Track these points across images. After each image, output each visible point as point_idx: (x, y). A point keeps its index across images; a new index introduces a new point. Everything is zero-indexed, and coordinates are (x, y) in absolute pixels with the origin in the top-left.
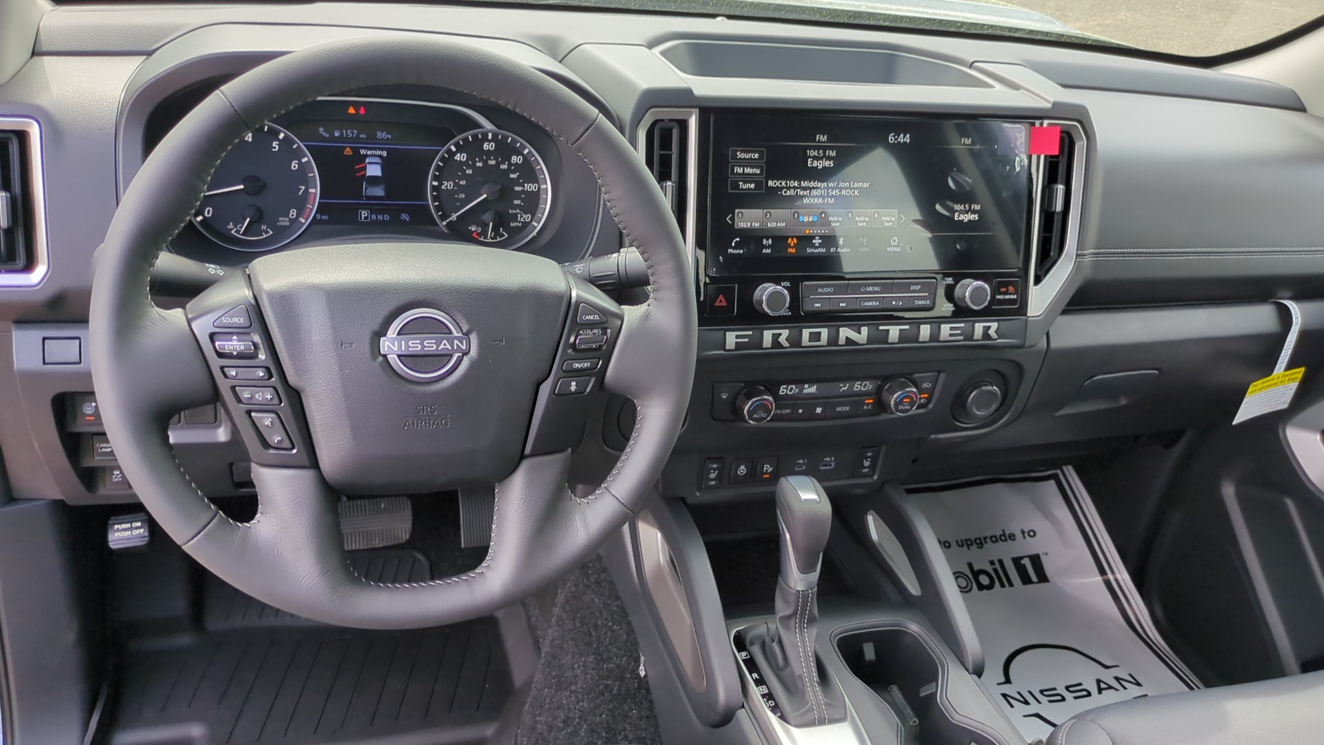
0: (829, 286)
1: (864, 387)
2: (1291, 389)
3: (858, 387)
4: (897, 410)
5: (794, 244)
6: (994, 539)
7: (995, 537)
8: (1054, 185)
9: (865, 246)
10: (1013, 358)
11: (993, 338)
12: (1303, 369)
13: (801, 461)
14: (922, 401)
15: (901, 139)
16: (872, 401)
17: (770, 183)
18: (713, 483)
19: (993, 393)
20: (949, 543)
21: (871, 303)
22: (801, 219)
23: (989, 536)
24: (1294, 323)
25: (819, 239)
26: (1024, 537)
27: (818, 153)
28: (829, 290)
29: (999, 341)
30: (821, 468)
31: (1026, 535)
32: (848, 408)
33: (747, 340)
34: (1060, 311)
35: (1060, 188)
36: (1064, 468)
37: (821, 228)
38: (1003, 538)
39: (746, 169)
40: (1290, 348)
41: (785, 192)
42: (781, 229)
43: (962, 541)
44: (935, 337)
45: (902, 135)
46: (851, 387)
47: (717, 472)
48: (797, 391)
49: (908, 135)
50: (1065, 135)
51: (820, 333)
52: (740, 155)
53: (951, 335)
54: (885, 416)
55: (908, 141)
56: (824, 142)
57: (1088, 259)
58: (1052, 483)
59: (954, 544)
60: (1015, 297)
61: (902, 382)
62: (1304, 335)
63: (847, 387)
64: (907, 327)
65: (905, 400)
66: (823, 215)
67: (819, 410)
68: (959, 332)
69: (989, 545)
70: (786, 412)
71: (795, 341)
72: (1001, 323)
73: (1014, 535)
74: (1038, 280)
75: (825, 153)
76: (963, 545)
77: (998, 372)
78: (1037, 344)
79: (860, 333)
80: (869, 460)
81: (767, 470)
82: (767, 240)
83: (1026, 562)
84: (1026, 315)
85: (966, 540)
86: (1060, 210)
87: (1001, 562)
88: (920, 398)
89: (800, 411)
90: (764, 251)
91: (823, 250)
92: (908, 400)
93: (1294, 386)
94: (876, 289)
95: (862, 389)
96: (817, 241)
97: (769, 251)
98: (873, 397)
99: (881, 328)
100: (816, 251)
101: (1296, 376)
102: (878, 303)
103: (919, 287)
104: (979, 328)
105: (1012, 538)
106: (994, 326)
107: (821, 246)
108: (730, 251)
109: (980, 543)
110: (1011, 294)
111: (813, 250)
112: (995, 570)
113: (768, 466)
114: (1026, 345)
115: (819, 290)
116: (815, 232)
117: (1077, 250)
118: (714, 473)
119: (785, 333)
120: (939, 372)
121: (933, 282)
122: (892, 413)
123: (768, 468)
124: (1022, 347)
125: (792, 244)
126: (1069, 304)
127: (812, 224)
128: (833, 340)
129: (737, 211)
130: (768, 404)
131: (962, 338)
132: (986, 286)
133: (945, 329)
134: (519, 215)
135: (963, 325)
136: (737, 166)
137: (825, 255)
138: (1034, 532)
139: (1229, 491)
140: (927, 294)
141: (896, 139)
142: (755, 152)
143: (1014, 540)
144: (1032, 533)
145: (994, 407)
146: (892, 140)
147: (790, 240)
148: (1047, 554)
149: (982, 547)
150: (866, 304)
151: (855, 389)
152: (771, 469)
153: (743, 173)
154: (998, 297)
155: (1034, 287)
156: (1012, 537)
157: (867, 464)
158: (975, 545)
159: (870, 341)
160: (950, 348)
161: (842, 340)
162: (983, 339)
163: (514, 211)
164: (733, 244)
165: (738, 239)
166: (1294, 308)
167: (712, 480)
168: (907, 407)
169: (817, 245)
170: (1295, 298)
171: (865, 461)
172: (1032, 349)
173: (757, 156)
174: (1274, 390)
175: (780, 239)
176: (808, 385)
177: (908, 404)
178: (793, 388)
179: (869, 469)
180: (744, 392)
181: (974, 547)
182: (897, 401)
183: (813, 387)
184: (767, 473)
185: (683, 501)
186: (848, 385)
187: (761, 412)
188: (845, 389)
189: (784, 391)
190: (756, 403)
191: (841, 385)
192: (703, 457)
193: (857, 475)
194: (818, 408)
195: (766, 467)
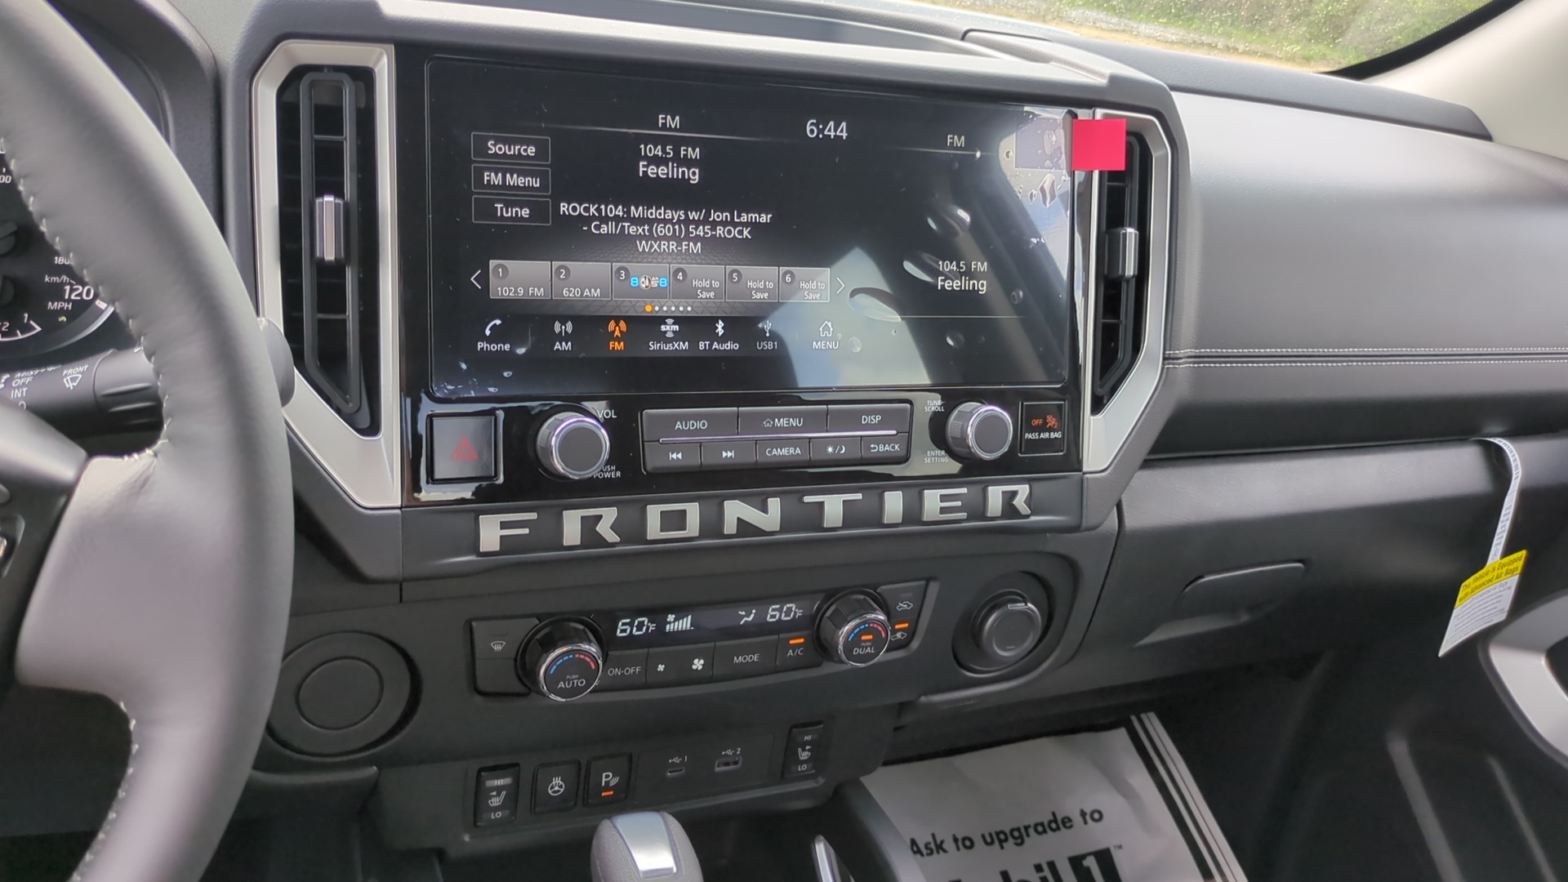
0: (697, 417)
1: (787, 614)
2: (1509, 588)
3: (774, 613)
4: (850, 657)
5: (621, 332)
6: (1041, 828)
7: (1042, 824)
8: (1119, 229)
9: (768, 339)
10: (1062, 550)
11: (1023, 513)
12: (1523, 553)
13: (677, 760)
14: (899, 635)
15: (830, 131)
16: (802, 640)
17: (564, 208)
18: (499, 814)
19: (1027, 615)
20: (971, 840)
21: (784, 451)
22: (634, 282)
23: (1032, 824)
24: (1514, 477)
25: (674, 324)
26: (1086, 822)
27: (664, 151)
28: (699, 425)
29: (1033, 518)
30: (717, 769)
31: (1088, 818)
32: (755, 658)
33: (526, 531)
34: (1140, 461)
35: (1131, 232)
36: (1143, 716)
37: (677, 301)
38: (1054, 826)
39: (508, 176)
40: (1507, 519)
41: (598, 227)
42: (589, 303)
43: (991, 835)
44: (913, 513)
45: (832, 124)
46: (762, 614)
47: (504, 793)
48: (652, 627)
49: (844, 124)
50: (1133, 140)
51: (684, 512)
52: (493, 148)
53: (943, 510)
54: (828, 668)
55: (845, 135)
56: (675, 129)
57: (1184, 366)
58: (1122, 733)
59: (978, 842)
60: (1058, 435)
61: (858, 601)
62: (1525, 495)
63: (752, 616)
64: (859, 496)
65: (864, 638)
66: (680, 276)
67: (698, 664)
68: (959, 503)
69: (1033, 839)
70: (631, 671)
71: (632, 530)
72: (1036, 485)
73: (1070, 820)
74: (1098, 405)
75: (677, 152)
76: (992, 843)
77: (1034, 575)
78: (1102, 523)
79: (765, 510)
80: (808, 747)
81: (607, 783)
82: (563, 323)
83: (1091, 863)
84: (1080, 470)
85: (998, 834)
86: (1132, 274)
87: (1052, 866)
88: (894, 632)
89: (661, 668)
90: (557, 346)
91: (684, 346)
92: (870, 637)
93: (1513, 581)
94: (794, 422)
95: (784, 618)
96: (669, 328)
97: (567, 346)
98: (806, 633)
99: (807, 499)
100: (669, 347)
101: (1515, 565)
102: (798, 451)
103: (879, 418)
104: (995, 495)
105: (1068, 825)
106: (1023, 490)
107: (678, 336)
108: (480, 345)
109: (1019, 836)
110: (1051, 430)
111: (663, 347)
112: (1045, 880)
113: (611, 775)
114: (1084, 524)
115: (678, 426)
116: (665, 308)
117: (1165, 350)
118: (498, 795)
119: (609, 515)
120: (928, 580)
121: (905, 410)
122: (842, 662)
123: (609, 778)
124: (1076, 529)
125: (617, 333)
126: (1154, 449)
127: (657, 294)
128: (712, 525)
129: (493, 263)
130: (588, 659)
131: (963, 515)
132: (1006, 416)
133: (932, 501)
134: (68, 288)
135: (964, 490)
136: (490, 170)
137: (685, 355)
138: (1100, 813)
139: (1399, 750)
140: (894, 432)
141: (821, 131)
142: (528, 143)
143: (1071, 827)
144: (1098, 816)
145: (1029, 642)
146: (812, 131)
147: (612, 325)
148: (1120, 847)
149: (1022, 843)
150: (775, 452)
151: (769, 619)
152: (617, 779)
153: (504, 186)
154: (1028, 436)
155: (1092, 418)
156: (1067, 822)
157: (804, 755)
158: (1011, 841)
159: (785, 526)
160: (941, 533)
161: (730, 527)
162: (1004, 516)
163: (55, 279)
164: (488, 332)
165: (498, 322)
166: (1512, 452)
167: (496, 809)
168: (869, 650)
169: (670, 335)
170: (1509, 435)
171: (800, 749)
172: (1092, 532)
173: (532, 150)
174: (1489, 591)
175: (590, 323)
176: (674, 616)
177: (870, 644)
178: (643, 622)
179: (811, 765)
180: (538, 636)
181: (1010, 844)
182: (850, 639)
183: (685, 619)
184: (607, 787)
185: (440, 854)
186: (754, 611)
187: (574, 677)
188: (750, 619)
189: (623, 631)
190: (565, 659)
191: (740, 613)
192: (474, 766)
193: (782, 777)
194: (696, 661)
195: (607, 776)
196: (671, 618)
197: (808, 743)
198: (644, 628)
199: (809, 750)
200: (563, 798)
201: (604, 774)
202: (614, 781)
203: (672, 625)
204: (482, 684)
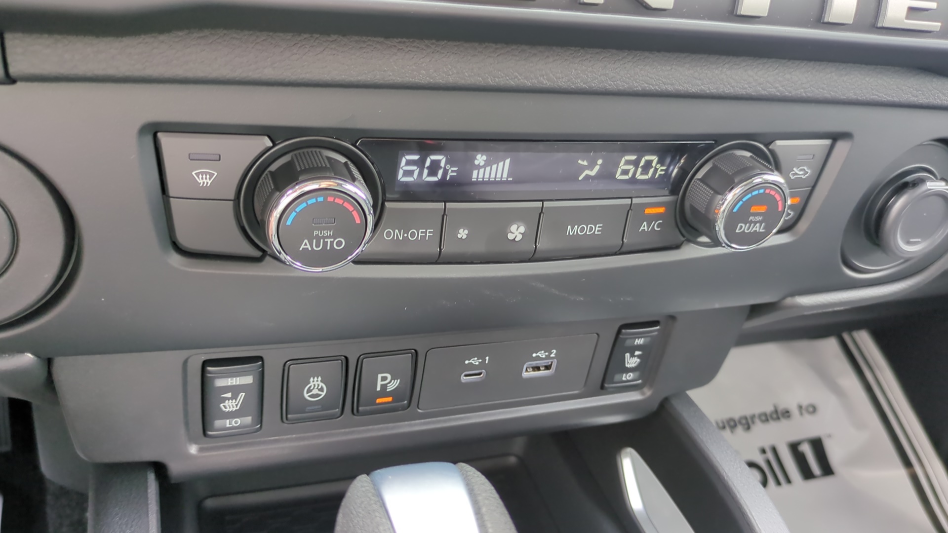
1: (645, 170)
3: (627, 167)
4: (732, 237)
6: (765, 418)
7: (765, 414)
13: (475, 361)
16: (661, 209)
18: (237, 422)
23: (757, 413)
26: (802, 414)
30: (525, 375)
31: (804, 410)
32: (597, 229)
36: (855, 332)
38: (776, 416)
43: (722, 421)
46: (610, 168)
47: (242, 395)
48: (452, 172)
54: (691, 252)
58: (834, 341)
61: (741, 158)
63: (597, 168)
65: (754, 209)
67: (516, 232)
69: (758, 427)
70: (419, 234)
73: (788, 412)
76: (724, 428)
80: (637, 353)
81: (384, 387)
85: (729, 421)
87: (774, 450)
92: (762, 208)
95: (640, 175)
98: (667, 199)
109: (746, 423)
112: (768, 462)
113: (389, 376)
118: (235, 397)
130: (350, 207)
131: (936, 25)
138: (814, 407)
143: (789, 418)
144: (812, 409)
149: (749, 430)
151: (619, 176)
156: (787, 414)
157: (632, 362)
158: (740, 427)
167: (233, 415)
168: (757, 227)
171: (628, 355)
176: (484, 157)
177: (761, 218)
178: (439, 161)
179: (637, 374)
180: (274, 167)
181: (740, 430)
182: (735, 210)
183: (501, 164)
184: (384, 393)
185: (159, 469)
186: (600, 162)
187: (326, 233)
188: (593, 173)
189: (409, 173)
190: (310, 202)
191: (580, 162)
192: (198, 357)
193: (602, 387)
194: (514, 228)
195: (384, 379)
196: (480, 159)
197: (639, 347)
198: (440, 172)
199: (639, 356)
200: (324, 404)
201: (380, 376)
202: (393, 385)
203: (482, 171)
204: (184, 240)
